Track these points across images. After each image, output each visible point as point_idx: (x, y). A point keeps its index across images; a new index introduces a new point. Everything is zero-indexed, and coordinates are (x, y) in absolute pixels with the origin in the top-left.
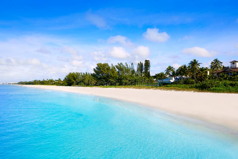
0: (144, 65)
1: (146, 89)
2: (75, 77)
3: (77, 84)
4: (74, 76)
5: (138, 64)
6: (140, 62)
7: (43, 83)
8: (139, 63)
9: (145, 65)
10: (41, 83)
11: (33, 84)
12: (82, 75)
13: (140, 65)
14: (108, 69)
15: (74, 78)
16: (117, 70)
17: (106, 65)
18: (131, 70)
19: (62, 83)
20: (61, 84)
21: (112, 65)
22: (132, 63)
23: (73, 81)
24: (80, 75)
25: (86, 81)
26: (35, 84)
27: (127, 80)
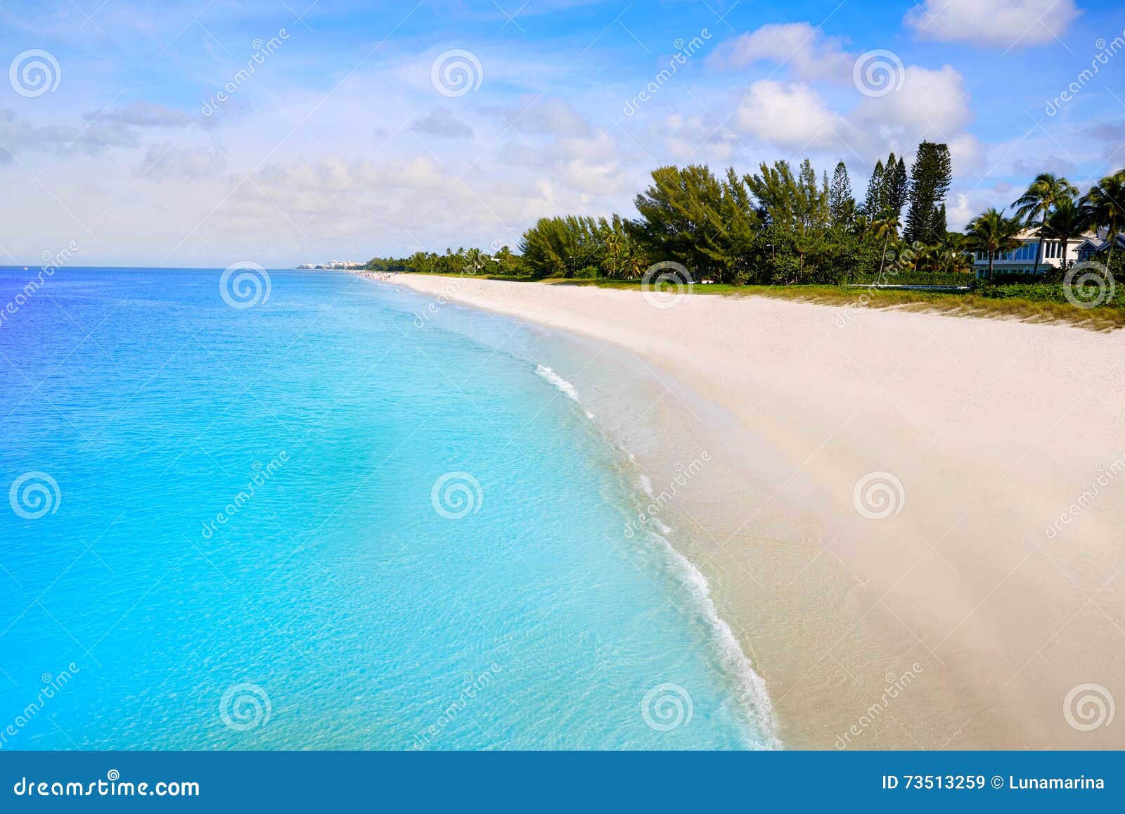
0: (909, 174)
1: (869, 306)
2: (563, 239)
3: (569, 275)
4: (556, 235)
5: (879, 165)
6: (892, 157)
7: (446, 265)
8: (885, 163)
9: (917, 175)
10: (437, 264)
11: (413, 270)
12: (594, 229)
13: (891, 175)
14: (709, 197)
15: (559, 243)
16: (756, 202)
17: (696, 176)
18: (830, 202)
19: (512, 267)
20: (509, 273)
21: (731, 174)
22: (841, 165)
23: (554, 257)
24: (584, 230)
25: (610, 262)
26: (418, 271)
27: (797, 254)
